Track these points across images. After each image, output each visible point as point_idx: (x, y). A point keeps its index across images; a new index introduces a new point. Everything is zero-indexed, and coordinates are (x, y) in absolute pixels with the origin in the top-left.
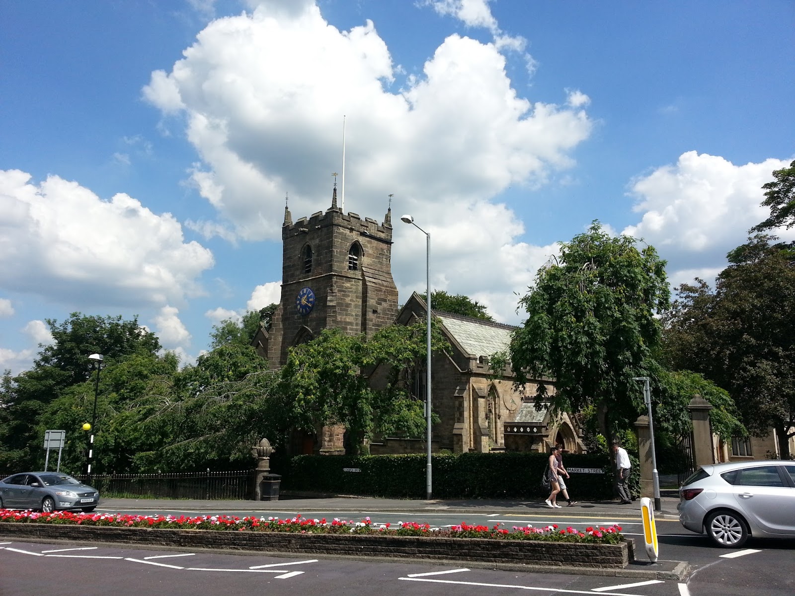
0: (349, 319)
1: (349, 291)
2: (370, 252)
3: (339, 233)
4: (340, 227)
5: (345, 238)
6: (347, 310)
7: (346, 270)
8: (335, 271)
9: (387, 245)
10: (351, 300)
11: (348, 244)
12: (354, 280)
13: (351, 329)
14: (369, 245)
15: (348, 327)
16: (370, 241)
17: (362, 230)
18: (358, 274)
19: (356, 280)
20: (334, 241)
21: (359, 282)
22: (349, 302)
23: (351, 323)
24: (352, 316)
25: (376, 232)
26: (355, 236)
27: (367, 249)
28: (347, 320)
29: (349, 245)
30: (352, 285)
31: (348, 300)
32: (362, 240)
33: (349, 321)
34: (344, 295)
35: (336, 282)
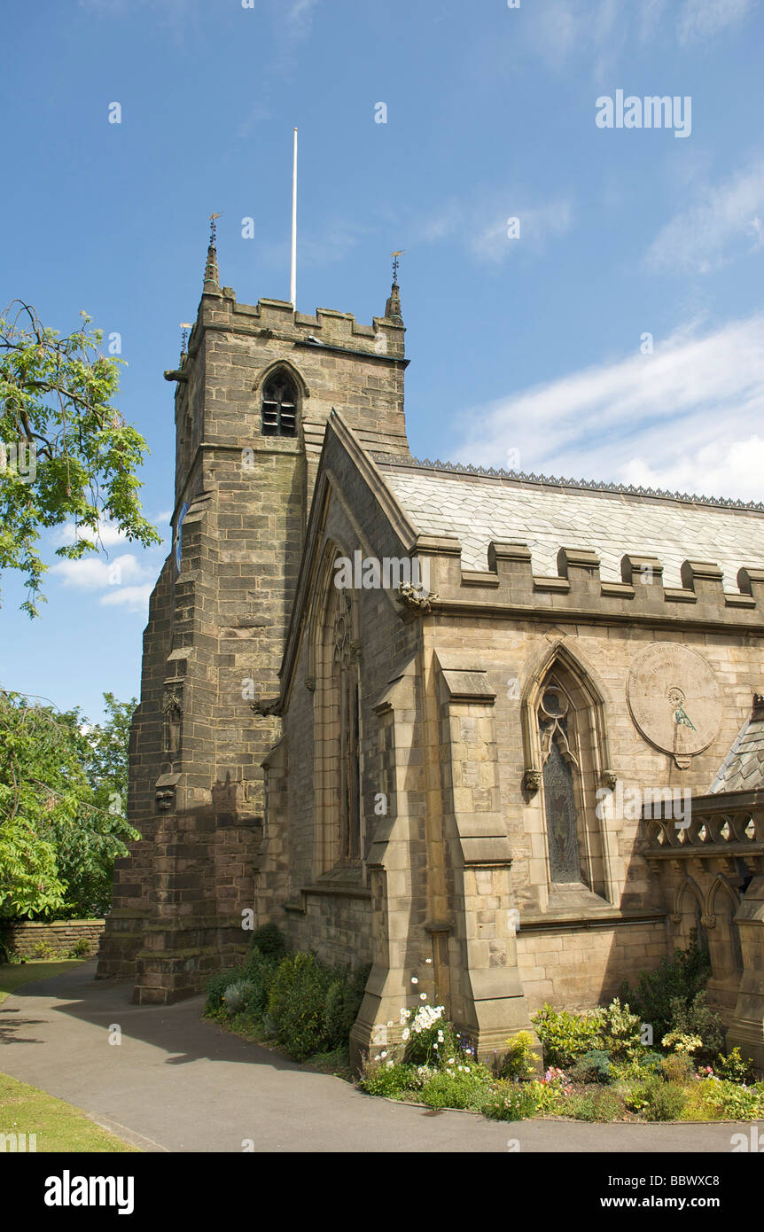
0: (260, 557)
1: (258, 486)
2: (332, 385)
3: (226, 348)
4: (228, 334)
5: (243, 357)
6: (253, 535)
7: (251, 435)
8: (214, 439)
9: (388, 369)
10: (264, 508)
11: (257, 372)
12: (274, 457)
13: (266, 583)
14: (326, 371)
15: (259, 579)
16: (327, 361)
17: (301, 335)
18: (290, 444)
19: (282, 457)
20: (208, 367)
21: (291, 461)
22: (260, 514)
23: (265, 569)
24: (271, 548)
25: (349, 338)
26: (277, 351)
27: (319, 381)
28: (255, 560)
29: (257, 374)
30: (268, 470)
31: (253, 508)
32: (301, 361)
33: (261, 561)
34: (242, 497)
35: (215, 465)
